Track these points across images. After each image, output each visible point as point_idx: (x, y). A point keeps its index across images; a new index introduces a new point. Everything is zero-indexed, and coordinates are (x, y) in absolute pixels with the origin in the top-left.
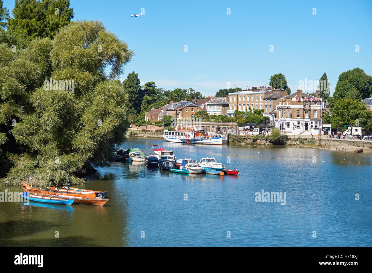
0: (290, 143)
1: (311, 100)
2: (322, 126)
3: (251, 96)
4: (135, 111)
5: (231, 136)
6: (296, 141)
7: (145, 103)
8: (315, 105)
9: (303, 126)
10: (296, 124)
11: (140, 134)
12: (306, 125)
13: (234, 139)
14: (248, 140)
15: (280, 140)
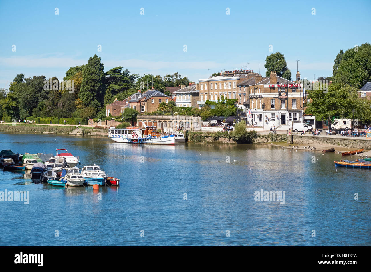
0: (259, 141)
1: (288, 87)
2: (304, 118)
3: (224, 82)
4: (99, 103)
5: (190, 133)
6: (266, 138)
7: (109, 93)
8: (293, 93)
9: (278, 119)
10: (269, 116)
11: (93, 132)
12: (283, 118)
13: (193, 136)
14: (209, 137)
15: (245, 137)
